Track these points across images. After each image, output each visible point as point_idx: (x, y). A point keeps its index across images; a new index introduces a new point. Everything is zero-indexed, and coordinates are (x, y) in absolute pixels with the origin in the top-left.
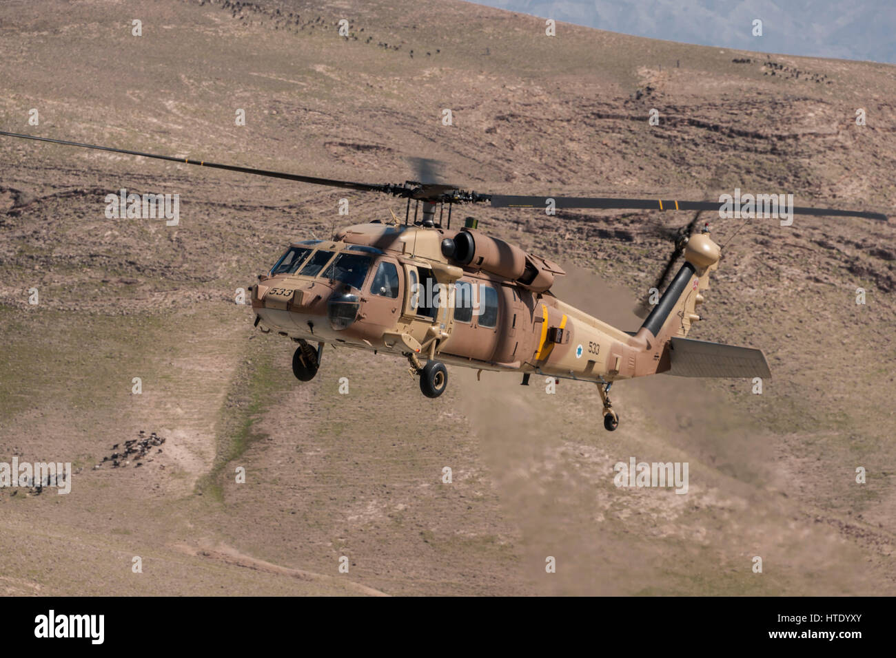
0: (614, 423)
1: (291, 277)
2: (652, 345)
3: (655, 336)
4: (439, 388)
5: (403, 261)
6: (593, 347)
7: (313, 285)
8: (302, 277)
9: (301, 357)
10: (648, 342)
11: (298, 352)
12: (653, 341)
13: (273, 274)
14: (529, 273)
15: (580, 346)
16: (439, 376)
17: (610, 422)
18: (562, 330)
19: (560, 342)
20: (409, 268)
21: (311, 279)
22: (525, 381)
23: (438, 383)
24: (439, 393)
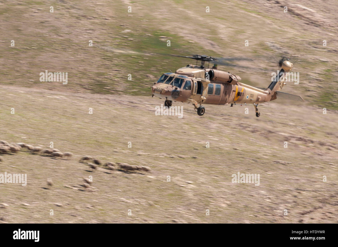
0: (259, 115)
1: (162, 84)
2: (270, 93)
3: (271, 90)
4: (202, 113)
5: (193, 80)
6: (252, 95)
7: (168, 87)
8: (165, 84)
9: (166, 103)
10: (269, 92)
11: (166, 101)
12: (271, 92)
13: (158, 83)
14: (230, 80)
15: (248, 96)
16: (202, 110)
17: (257, 115)
18: (241, 93)
19: (241, 96)
20: (194, 82)
21: (167, 85)
22: (232, 106)
23: (202, 112)
24: (202, 115)
